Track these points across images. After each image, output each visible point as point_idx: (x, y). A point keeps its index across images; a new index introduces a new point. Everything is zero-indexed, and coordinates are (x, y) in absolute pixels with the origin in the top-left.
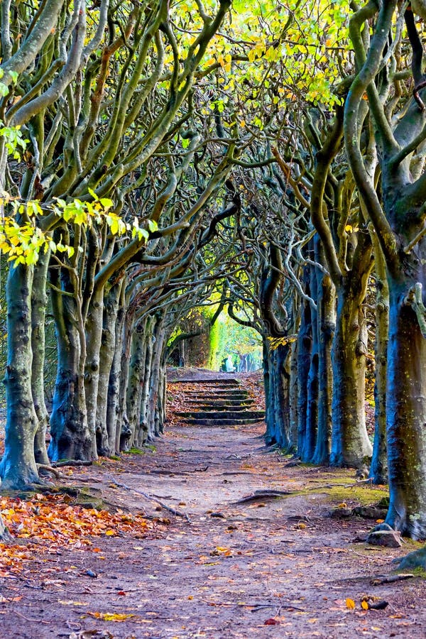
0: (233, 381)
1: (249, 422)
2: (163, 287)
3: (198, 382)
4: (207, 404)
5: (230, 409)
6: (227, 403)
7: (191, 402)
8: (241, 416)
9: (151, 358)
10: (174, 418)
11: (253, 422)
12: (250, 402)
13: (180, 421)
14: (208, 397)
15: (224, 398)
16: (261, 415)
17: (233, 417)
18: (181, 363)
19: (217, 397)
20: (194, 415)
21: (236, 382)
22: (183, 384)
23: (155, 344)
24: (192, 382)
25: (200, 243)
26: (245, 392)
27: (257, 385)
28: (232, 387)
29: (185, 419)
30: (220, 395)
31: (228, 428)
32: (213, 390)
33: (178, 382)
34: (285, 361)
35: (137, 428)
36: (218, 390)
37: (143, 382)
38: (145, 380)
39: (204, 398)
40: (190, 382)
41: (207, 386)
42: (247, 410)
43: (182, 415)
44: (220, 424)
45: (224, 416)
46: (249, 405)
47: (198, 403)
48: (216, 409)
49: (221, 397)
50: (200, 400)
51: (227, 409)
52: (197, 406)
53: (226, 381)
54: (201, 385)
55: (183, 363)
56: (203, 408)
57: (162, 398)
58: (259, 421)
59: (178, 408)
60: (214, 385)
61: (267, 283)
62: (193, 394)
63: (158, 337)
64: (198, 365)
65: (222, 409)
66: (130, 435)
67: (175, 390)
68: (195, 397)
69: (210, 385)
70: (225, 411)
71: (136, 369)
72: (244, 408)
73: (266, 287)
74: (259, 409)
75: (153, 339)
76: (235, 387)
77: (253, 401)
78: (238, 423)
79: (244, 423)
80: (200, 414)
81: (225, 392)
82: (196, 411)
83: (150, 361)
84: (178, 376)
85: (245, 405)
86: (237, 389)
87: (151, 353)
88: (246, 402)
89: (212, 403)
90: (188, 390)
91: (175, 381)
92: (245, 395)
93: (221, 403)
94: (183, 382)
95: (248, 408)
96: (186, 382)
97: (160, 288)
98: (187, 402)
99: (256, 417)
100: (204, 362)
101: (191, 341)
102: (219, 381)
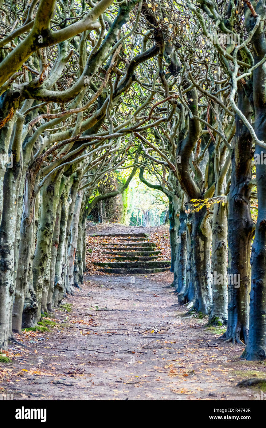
0: (143, 235)
1: (157, 271)
2: (73, 140)
3: (114, 236)
4: (121, 255)
5: (141, 259)
6: (138, 254)
7: (107, 253)
8: (150, 265)
9: (67, 218)
10: (93, 267)
11: (160, 271)
12: (157, 253)
13: (98, 271)
14: (122, 249)
15: (136, 249)
16: (167, 265)
17: (143, 267)
18: (99, 219)
19: (130, 249)
20: (110, 265)
21: (145, 236)
22: (101, 238)
23: (71, 205)
24: (109, 236)
25: (116, 91)
26: (153, 245)
27: (163, 238)
28: (142, 240)
29: (102, 268)
30: (132, 247)
31: (139, 276)
32: (126, 243)
33: (97, 236)
34: (202, 223)
35: (51, 290)
36: (130, 242)
37: (57, 244)
38: (60, 241)
39: (118, 250)
40: (107, 236)
41: (121, 240)
42: (155, 260)
43: (100, 265)
44: (132, 272)
45: (136, 266)
46: (156, 256)
47: (114, 254)
48: (129, 259)
49: (133, 249)
50: (115, 251)
51: (138, 259)
52: (113, 256)
53: (137, 235)
54: (116, 238)
55: (101, 220)
56: (118, 259)
57: (81, 252)
58: (165, 270)
59: (96, 259)
60: (127, 238)
61: (184, 144)
62: (109, 247)
63: (75, 198)
64: (113, 221)
65: (135, 259)
66: (37, 308)
67: (94, 243)
68: (111, 249)
69: (124, 238)
70: (136, 261)
71: (46, 233)
72: (153, 258)
73: (183, 148)
74: (165, 260)
75: (68, 200)
76: (145, 240)
77: (160, 252)
78: (147, 272)
79: (152, 272)
80: (115, 264)
81: (136, 245)
82: (111, 261)
83: (66, 222)
84: (97, 230)
85: (154, 256)
86: (146, 242)
87: (67, 214)
88: (154, 253)
89: (125, 254)
90: (105, 243)
91: (94, 235)
92: (153, 247)
93: (133, 254)
94: (101, 236)
95: (156, 258)
96: (104, 236)
97: (69, 142)
98: (105, 253)
99: (163, 266)
100: (119, 219)
101: (108, 202)
102: (131, 235)
